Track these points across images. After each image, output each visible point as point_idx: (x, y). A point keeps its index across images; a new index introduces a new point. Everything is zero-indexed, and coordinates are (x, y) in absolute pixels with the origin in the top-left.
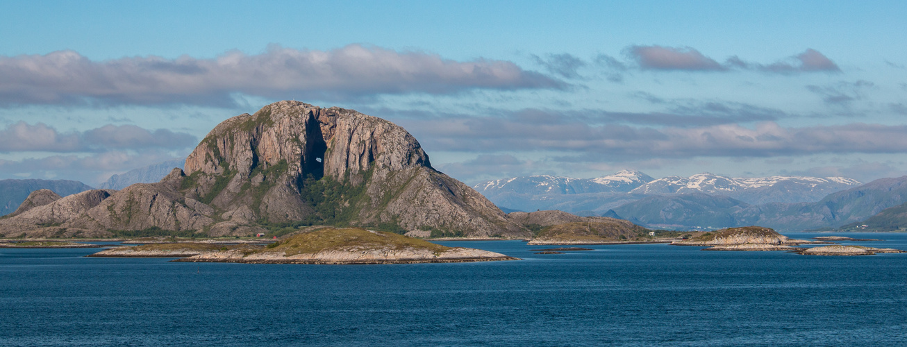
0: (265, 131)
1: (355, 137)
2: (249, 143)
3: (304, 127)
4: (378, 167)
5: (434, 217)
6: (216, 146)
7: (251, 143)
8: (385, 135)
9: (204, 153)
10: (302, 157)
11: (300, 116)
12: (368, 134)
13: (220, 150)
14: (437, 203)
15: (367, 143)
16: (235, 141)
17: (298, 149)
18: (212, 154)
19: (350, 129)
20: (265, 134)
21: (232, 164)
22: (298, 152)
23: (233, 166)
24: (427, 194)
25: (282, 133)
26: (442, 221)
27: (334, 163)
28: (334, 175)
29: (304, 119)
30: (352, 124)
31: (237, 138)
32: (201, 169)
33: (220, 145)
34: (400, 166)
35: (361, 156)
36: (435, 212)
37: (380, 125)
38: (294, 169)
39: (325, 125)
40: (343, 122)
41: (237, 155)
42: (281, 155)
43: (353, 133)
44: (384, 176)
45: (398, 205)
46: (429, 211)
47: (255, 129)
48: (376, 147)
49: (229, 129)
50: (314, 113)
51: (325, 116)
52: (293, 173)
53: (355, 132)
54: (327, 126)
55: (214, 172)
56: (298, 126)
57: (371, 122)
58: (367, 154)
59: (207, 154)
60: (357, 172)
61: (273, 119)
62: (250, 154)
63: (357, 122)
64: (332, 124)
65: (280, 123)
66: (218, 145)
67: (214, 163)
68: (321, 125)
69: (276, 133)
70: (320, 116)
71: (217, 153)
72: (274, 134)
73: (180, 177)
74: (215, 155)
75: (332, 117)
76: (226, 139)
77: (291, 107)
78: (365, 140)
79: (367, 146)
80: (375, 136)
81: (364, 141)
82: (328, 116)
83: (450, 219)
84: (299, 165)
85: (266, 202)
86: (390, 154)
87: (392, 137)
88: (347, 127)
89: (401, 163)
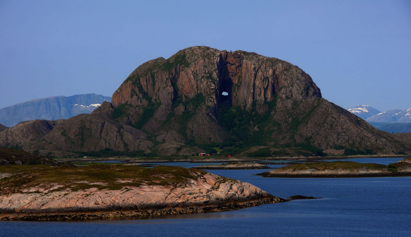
0: (182, 70)
1: (260, 73)
2: (169, 81)
3: (216, 67)
4: (281, 98)
5: (344, 138)
6: (140, 84)
7: (171, 80)
8: (285, 72)
9: (129, 89)
10: (216, 91)
11: (212, 58)
12: (271, 72)
13: (143, 87)
14: (345, 127)
15: (270, 79)
16: (156, 79)
17: (213, 85)
18: (137, 90)
19: (255, 68)
20: (183, 73)
21: (154, 97)
22: (212, 87)
23: (156, 99)
24: (335, 119)
25: (198, 72)
26: (351, 142)
27: (242, 96)
28: (242, 105)
29: (215, 60)
30: (257, 64)
31: (157, 77)
32: (127, 102)
33: (143, 82)
34: (301, 97)
35: (266, 90)
36: (344, 134)
37: (280, 64)
38: (211, 101)
39: (232, 65)
40: (249, 62)
41: (158, 90)
42: (198, 90)
43: (258, 70)
44: (290, 105)
45: (309, 129)
46: (339, 134)
47: (174, 69)
48: (278, 82)
49: (150, 70)
50: (223, 56)
51: (232, 58)
52: (210, 104)
53: (260, 71)
54: (234, 66)
55: (140, 104)
56: (211, 66)
57: (271, 62)
58: (270, 87)
59: (132, 90)
60: (263, 103)
61: (189, 61)
62: (171, 89)
63: (260, 62)
64: (237, 64)
65: (195, 64)
66: (142, 83)
67: (139, 97)
68: (228, 65)
69: (192, 72)
70: (228, 58)
71: (141, 89)
72: (191, 73)
73: (111, 109)
74: (140, 90)
75: (238, 59)
76: (148, 78)
77: (203, 51)
78: (268, 76)
79: (270, 81)
80: (277, 73)
81: (267, 78)
82: (234, 58)
83: (359, 139)
84: (214, 97)
85: (191, 127)
86: (291, 88)
87: (291, 74)
88: (253, 66)
89: (301, 95)
